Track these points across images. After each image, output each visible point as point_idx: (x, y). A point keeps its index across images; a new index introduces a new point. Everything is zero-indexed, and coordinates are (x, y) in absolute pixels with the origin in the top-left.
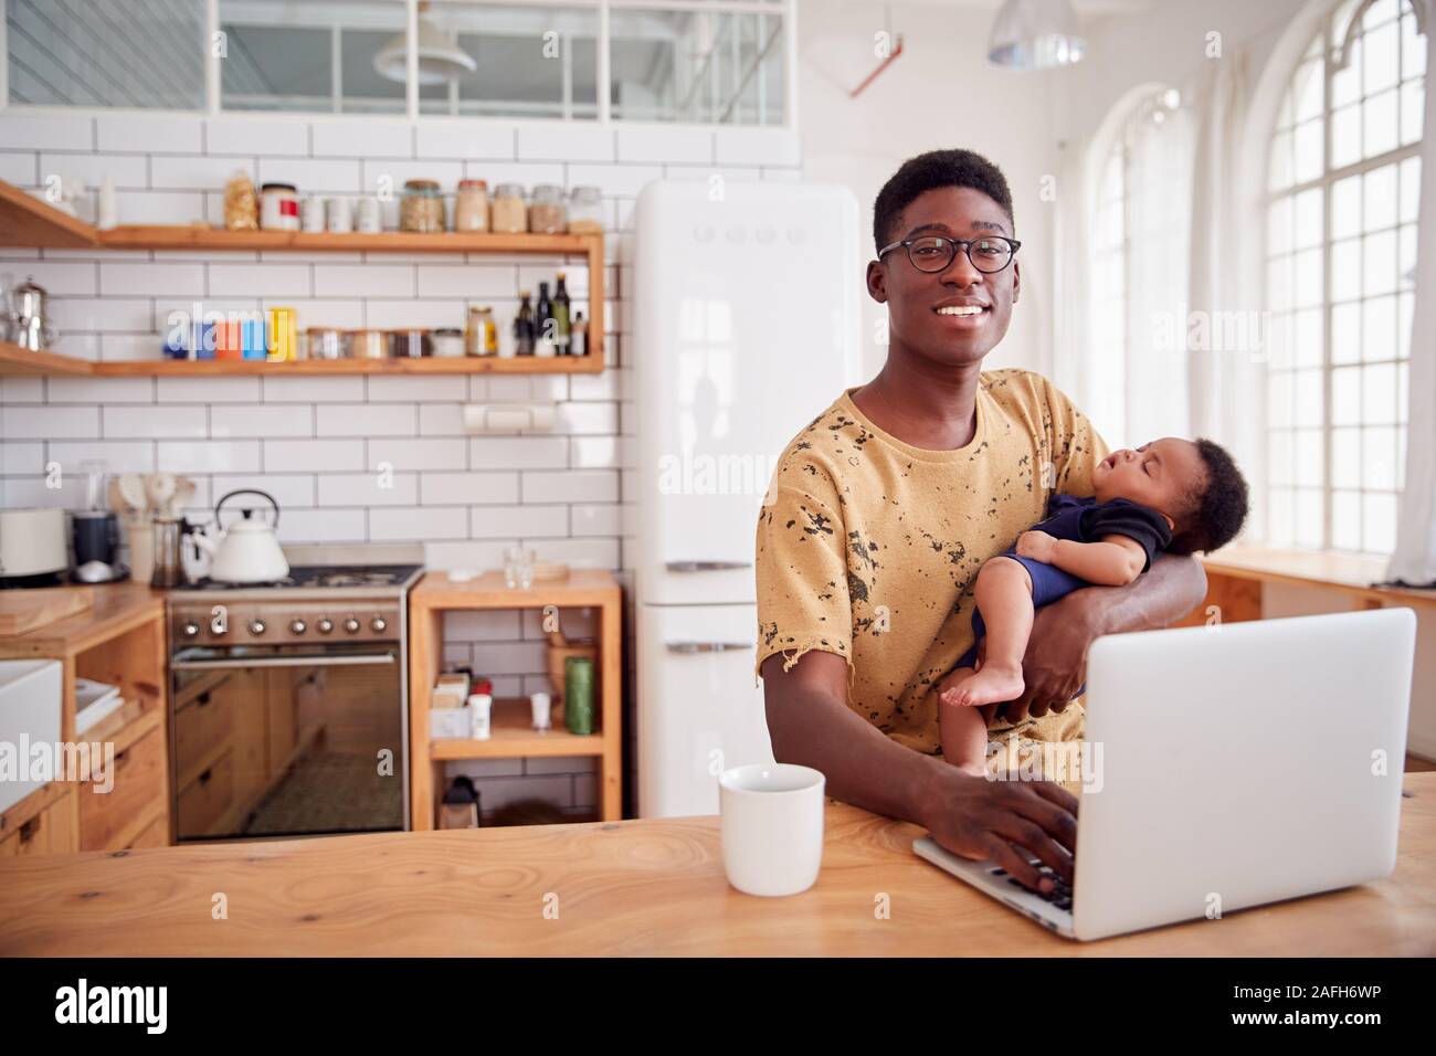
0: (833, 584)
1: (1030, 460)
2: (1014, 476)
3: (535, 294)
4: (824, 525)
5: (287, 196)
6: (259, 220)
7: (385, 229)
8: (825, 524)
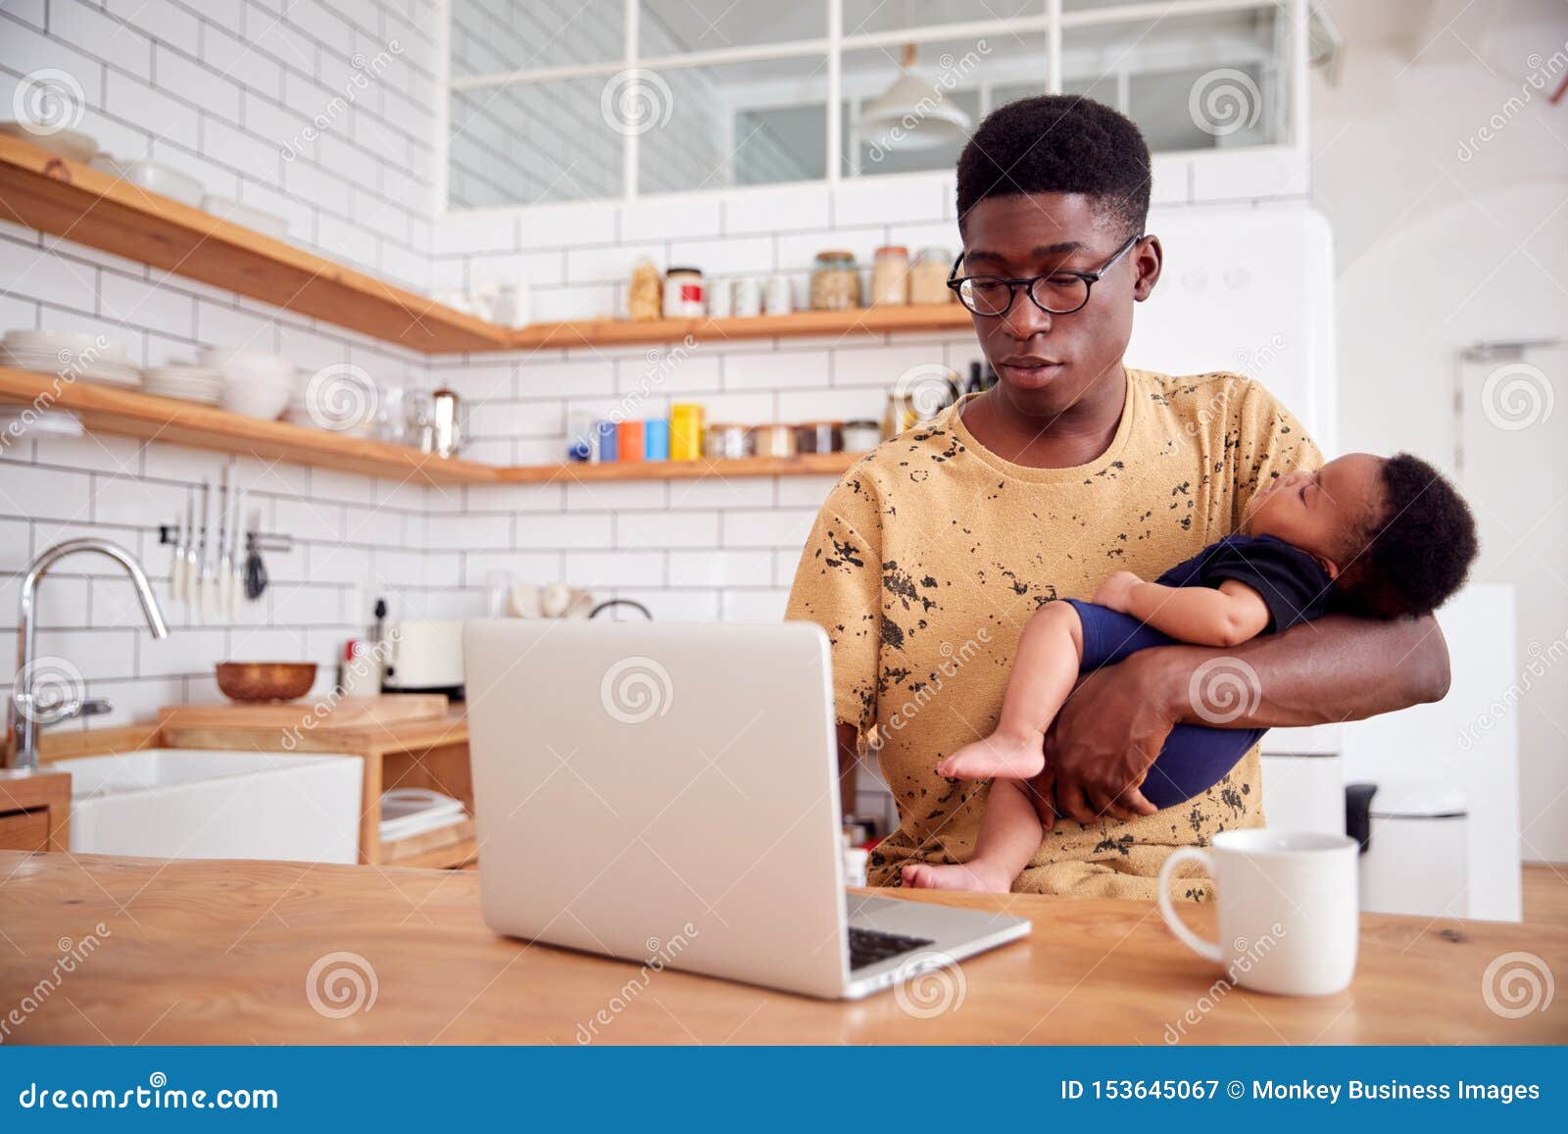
0: (841, 628)
1: (1193, 489)
2: (1162, 508)
3: (966, 375)
4: (850, 556)
5: (690, 280)
6: (661, 309)
7: (795, 309)
8: (853, 555)
